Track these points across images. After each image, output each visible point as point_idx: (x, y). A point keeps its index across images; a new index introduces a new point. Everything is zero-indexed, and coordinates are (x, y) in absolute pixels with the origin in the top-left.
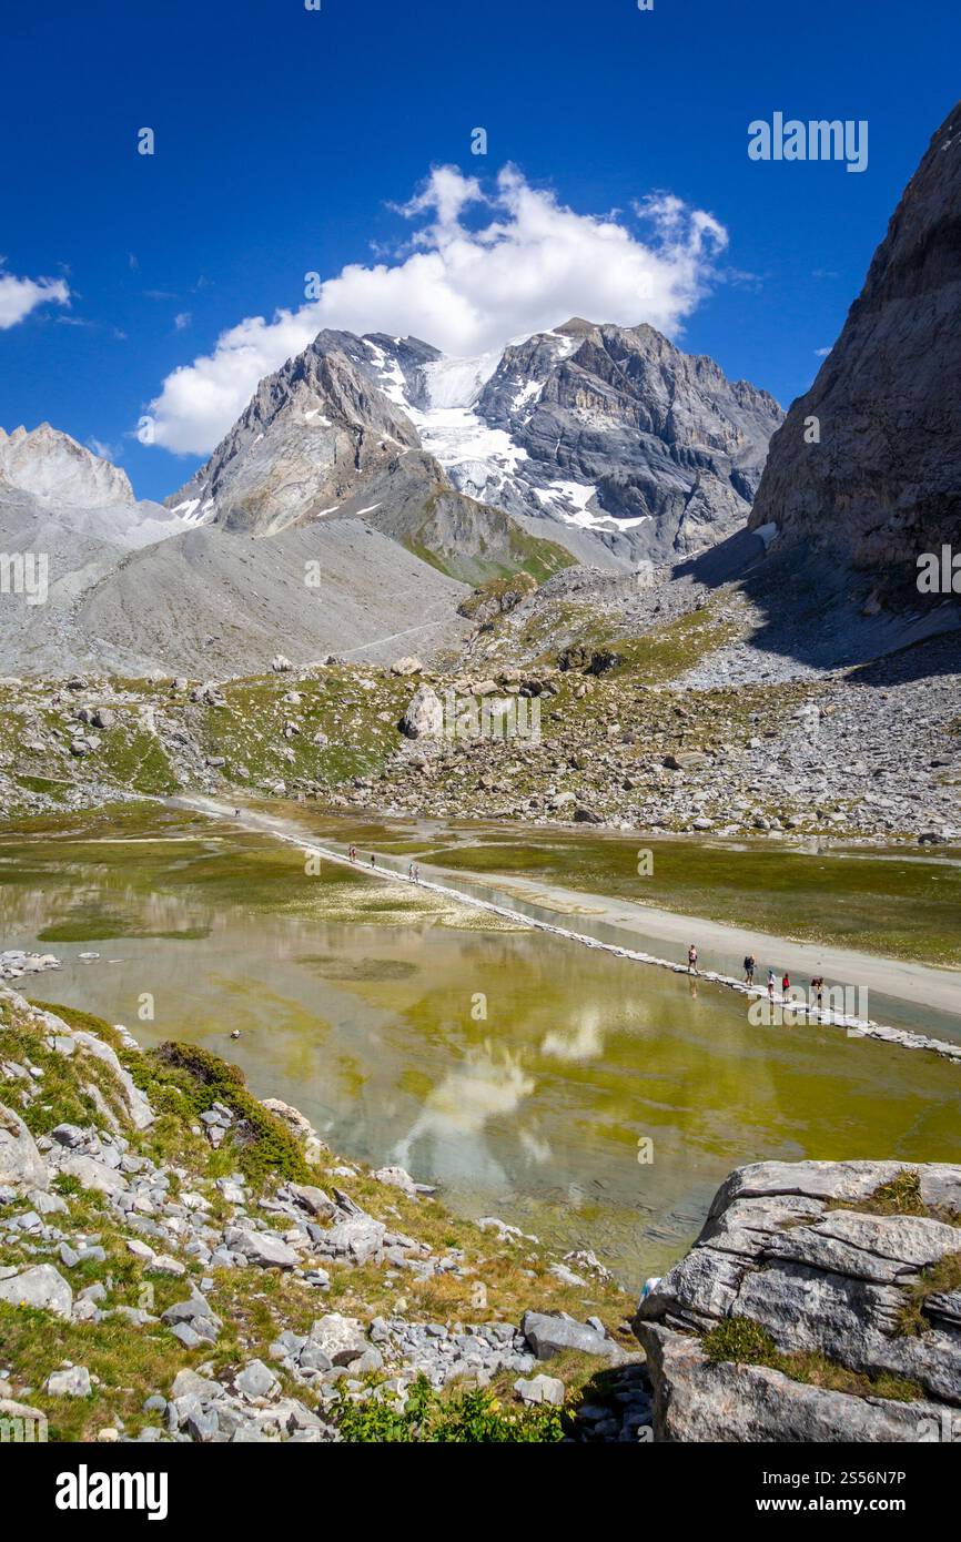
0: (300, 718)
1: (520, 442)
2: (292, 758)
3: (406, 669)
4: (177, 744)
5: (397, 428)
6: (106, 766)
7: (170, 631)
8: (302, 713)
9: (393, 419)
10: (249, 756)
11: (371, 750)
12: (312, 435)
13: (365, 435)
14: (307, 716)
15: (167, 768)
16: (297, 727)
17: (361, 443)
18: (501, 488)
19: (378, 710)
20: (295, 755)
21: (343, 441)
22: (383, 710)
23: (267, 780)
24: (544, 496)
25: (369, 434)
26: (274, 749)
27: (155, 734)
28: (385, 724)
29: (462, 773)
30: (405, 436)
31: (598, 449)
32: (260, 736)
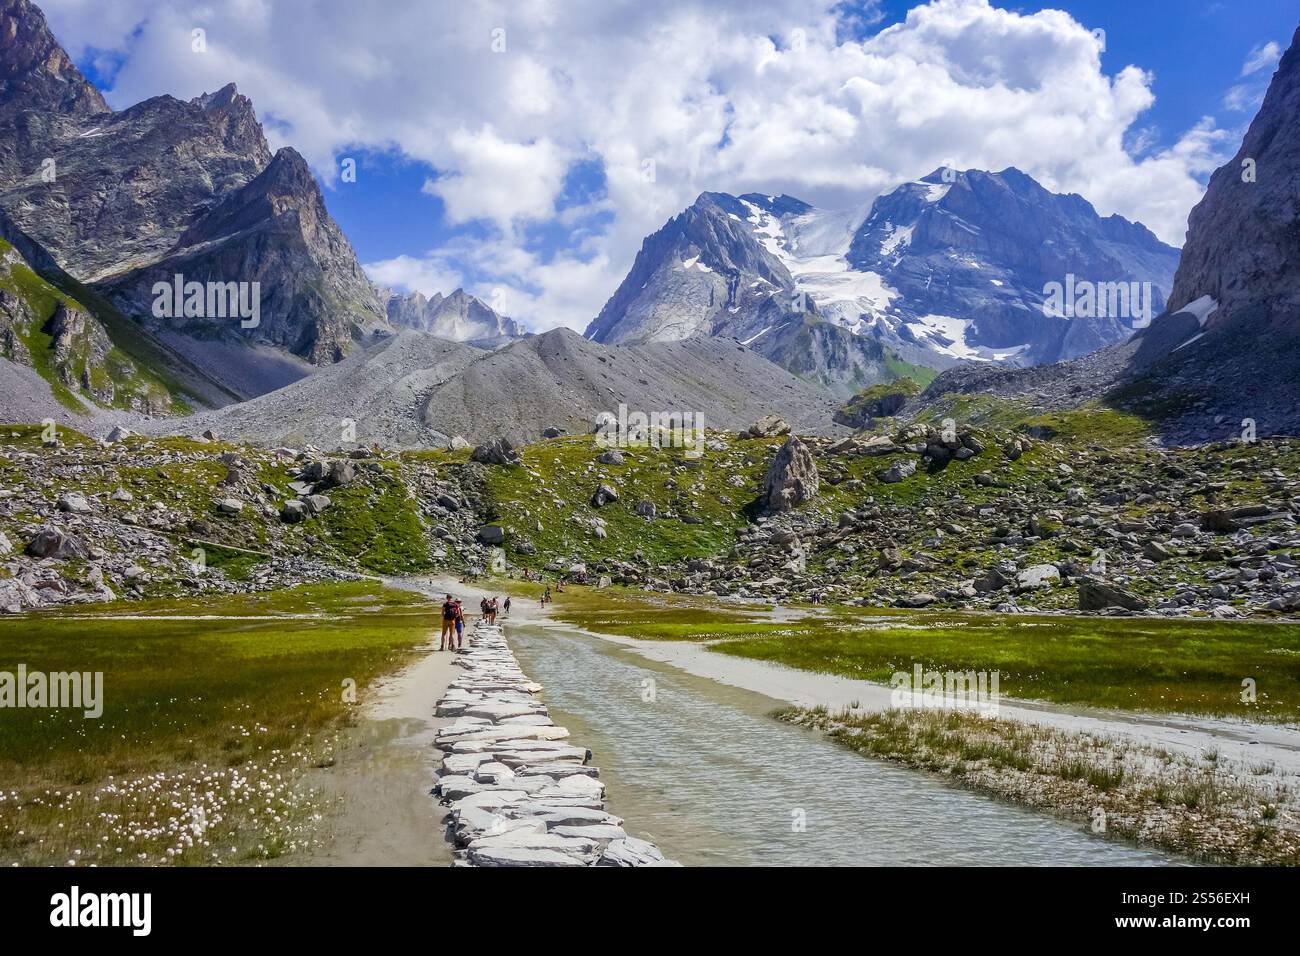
0: (620, 480)
1: (891, 281)
2: (600, 531)
3: (769, 430)
4: (443, 510)
5: (772, 272)
6: (328, 534)
7: (512, 423)
8: (624, 476)
9: (768, 264)
10: (540, 526)
11: (718, 523)
12: (691, 281)
13: (742, 278)
14: (630, 480)
15: (416, 540)
16: (614, 492)
17: (737, 283)
18: (874, 323)
19: (729, 473)
20: (606, 528)
21: (720, 283)
22: (736, 473)
23: (561, 560)
24: (917, 331)
25: (745, 277)
26: (578, 519)
27: (413, 495)
28: (737, 489)
29: (850, 548)
30: (779, 279)
31: (970, 284)
32: (559, 501)
